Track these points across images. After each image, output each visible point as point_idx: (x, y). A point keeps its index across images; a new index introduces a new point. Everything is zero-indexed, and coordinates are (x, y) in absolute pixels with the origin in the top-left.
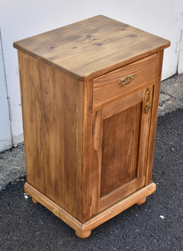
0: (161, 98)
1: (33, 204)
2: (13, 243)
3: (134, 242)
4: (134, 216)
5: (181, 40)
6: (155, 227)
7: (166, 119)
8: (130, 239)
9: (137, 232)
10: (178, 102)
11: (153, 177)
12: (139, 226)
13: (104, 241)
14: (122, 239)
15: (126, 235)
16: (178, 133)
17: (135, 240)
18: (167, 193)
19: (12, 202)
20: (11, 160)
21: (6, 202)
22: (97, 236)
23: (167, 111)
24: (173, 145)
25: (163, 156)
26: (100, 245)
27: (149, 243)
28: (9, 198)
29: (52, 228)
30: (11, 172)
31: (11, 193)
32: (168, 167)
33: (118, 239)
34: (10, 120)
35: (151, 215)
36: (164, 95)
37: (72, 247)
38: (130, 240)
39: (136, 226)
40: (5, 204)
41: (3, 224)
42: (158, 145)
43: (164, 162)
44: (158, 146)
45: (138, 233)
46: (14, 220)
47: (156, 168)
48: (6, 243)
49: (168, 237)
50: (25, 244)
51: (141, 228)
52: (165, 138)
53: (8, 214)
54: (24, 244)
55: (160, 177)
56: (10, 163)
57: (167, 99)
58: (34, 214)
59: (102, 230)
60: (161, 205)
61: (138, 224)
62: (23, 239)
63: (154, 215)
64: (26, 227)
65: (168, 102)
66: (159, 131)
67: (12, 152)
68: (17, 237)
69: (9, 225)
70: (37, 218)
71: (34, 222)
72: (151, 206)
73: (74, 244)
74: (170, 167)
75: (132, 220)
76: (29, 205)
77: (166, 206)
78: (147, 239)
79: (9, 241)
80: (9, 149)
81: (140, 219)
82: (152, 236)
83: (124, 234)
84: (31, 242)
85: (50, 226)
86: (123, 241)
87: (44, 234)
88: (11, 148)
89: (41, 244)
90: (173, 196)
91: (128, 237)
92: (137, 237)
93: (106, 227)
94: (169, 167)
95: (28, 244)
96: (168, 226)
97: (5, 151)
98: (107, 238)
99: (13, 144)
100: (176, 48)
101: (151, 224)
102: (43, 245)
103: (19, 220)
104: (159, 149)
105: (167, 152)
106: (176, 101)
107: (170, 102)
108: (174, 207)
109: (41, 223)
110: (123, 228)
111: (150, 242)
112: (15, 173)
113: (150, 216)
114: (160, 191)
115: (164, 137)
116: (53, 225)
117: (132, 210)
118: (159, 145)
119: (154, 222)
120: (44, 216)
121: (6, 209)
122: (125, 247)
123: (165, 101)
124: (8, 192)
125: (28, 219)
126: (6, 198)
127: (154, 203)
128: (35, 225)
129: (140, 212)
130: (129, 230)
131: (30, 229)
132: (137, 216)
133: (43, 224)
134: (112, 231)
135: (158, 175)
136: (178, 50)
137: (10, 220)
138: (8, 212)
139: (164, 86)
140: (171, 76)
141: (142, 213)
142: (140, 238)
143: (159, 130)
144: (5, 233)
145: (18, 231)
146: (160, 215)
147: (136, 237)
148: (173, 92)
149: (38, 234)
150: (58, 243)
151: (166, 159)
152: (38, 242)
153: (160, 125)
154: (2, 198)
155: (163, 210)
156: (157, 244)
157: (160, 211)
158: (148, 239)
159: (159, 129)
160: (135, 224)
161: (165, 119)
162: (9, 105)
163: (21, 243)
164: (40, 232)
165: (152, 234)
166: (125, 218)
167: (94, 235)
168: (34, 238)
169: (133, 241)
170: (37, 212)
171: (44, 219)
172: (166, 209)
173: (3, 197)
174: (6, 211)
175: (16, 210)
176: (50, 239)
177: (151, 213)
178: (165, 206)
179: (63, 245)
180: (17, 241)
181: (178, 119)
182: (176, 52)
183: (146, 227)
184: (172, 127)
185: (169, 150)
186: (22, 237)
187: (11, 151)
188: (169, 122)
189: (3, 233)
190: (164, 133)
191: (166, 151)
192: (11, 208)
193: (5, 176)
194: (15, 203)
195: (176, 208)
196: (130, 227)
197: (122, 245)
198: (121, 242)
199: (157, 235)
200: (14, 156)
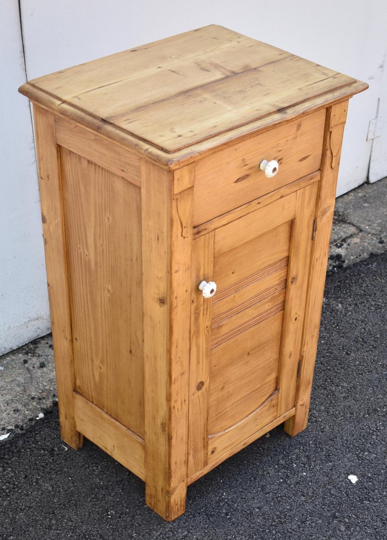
0: (338, 231)
1: (98, 451)
2: (63, 535)
3: (301, 529)
4: (300, 477)
5: (377, 117)
6: (340, 498)
7: (352, 276)
8: (293, 524)
10: (372, 239)
14: (277, 524)
16: (375, 304)
18: (360, 428)
21: (46, 447)
23: (352, 257)
24: (367, 330)
26: (235, 537)
27: (330, 532)
28: (52, 440)
29: (139, 503)
32: (360, 374)
33: (270, 523)
36: (344, 225)
38: (294, 527)
40: (43, 451)
41: (42, 494)
42: (339, 329)
43: (353, 365)
44: (338, 332)
46: (63, 486)
47: (336, 376)
48: (49, 534)
49: (366, 519)
50: (87, 537)
51: (314, 500)
52: (352, 315)
53: (50, 473)
55: (346, 395)
57: (350, 233)
58: (102, 473)
59: (238, 506)
60: (351, 454)
61: (307, 493)
62: (83, 525)
63: (338, 473)
64: (88, 501)
65: (352, 239)
66: (340, 299)
70: (109, 481)
72: (331, 454)
73: (183, 534)
74: (364, 374)
76: (91, 453)
77: (361, 455)
78: (327, 524)
79: (55, 529)
81: (311, 481)
82: (337, 518)
84: (99, 531)
85: (134, 497)
86: (280, 528)
87: (124, 515)
89: (119, 536)
90: (373, 434)
91: (290, 521)
92: (308, 519)
93: (245, 498)
94: (362, 374)
95: (94, 536)
96: (367, 496)
100: (368, 132)
101: (332, 492)
102: (123, 537)
103: (72, 485)
104: (342, 337)
105: (357, 343)
106: (369, 238)
107: (356, 240)
108: (376, 458)
110: (279, 501)
111: (332, 530)
114: (347, 423)
115: (350, 313)
116: (141, 497)
117: (294, 464)
118: (341, 328)
119: (338, 488)
120: (122, 478)
121: (45, 462)
124: (48, 427)
127: (337, 448)
128: (104, 495)
129: (310, 466)
130: (291, 505)
131: (95, 505)
132: (305, 475)
135: (341, 391)
136: (370, 137)
138: (51, 469)
140: (357, 186)
142: (313, 522)
143: (338, 298)
144: (46, 514)
145: (73, 510)
146: (349, 475)
147: (305, 520)
148: (361, 220)
151: (355, 359)
153: (340, 288)
154: (37, 439)
155: (354, 464)
157: (349, 464)
159: (339, 296)
160: (302, 492)
161: (349, 274)
164: (116, 511)
165: (335, 514)
166: (282, 480)
167: (223, 515)
168: (103, 523)
170: (108, 470)
171: (122, 483)
172: (360, 461)
173: (39, 438)
174: (47, 466)
175: (65, 464)
176: (137, 525)
177: (332, 470)
178: (357, 455)
180: (70, 529)
181: (375, 276)
182: (367, 140)
183: (324, 498)
184: (365, 291)
185: (361, 340)
188: (357, 281)
190: (350, 305)
191: (354, 341)
192: (56, 462)
193: (40, 391)
195: (379, 458)
197: (278, 536)
199: (346, 515)
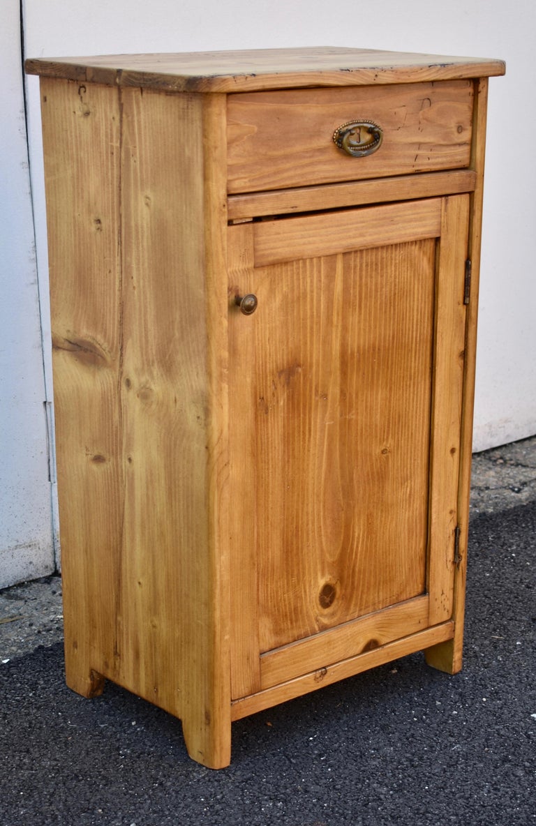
9: (458, 752)
11: (504, 629)
12: (463, 737)
13: (346, 771)
15: (421, 759)
17: (452, 769)
19: (45, 681)
20: (49, 603)
22: (323, 760)
25: (531, 586)
30: (45, 626)
31: (41, 661)
34: (50, 480)
35: (503, 713)
37: (238, 784)
39: (452, 736)
45: (461, 753)
54: (77, 776)
56: (45, 608)
67: (53, 584)
68: (55, 760)
69: (30, 733)
71: (113, 726)
75: (438, 725)
80: (41, 576)
83: (413, 754)
88: (50, 576)
97: (30, 581)
98: (356, 765)
99: (55, 564)
109: (136, 729)
112: (58, 629)
113: (497, 715)
122: (419, 786)
123: (530, 482)
125: (93, 719)
126: (25, 671)
133: (142, 731)
134: (374, 749)
137: (34, 722)
139: (524, 452)
141: (470, 707)
149: (125, 755)
150: (191, 776)
152: (124, 773)
156: (528, 780)
158: (496, 767)
162: (49, 429)
163: (68, 776)
169: (445, 771)
179: (209, 781)
186: (70, 760)
187: (49, 583)
189: (9, 752)
194: (52, 684)
196: (435, 740)
198: (406, 774)
200: (57, 594)
